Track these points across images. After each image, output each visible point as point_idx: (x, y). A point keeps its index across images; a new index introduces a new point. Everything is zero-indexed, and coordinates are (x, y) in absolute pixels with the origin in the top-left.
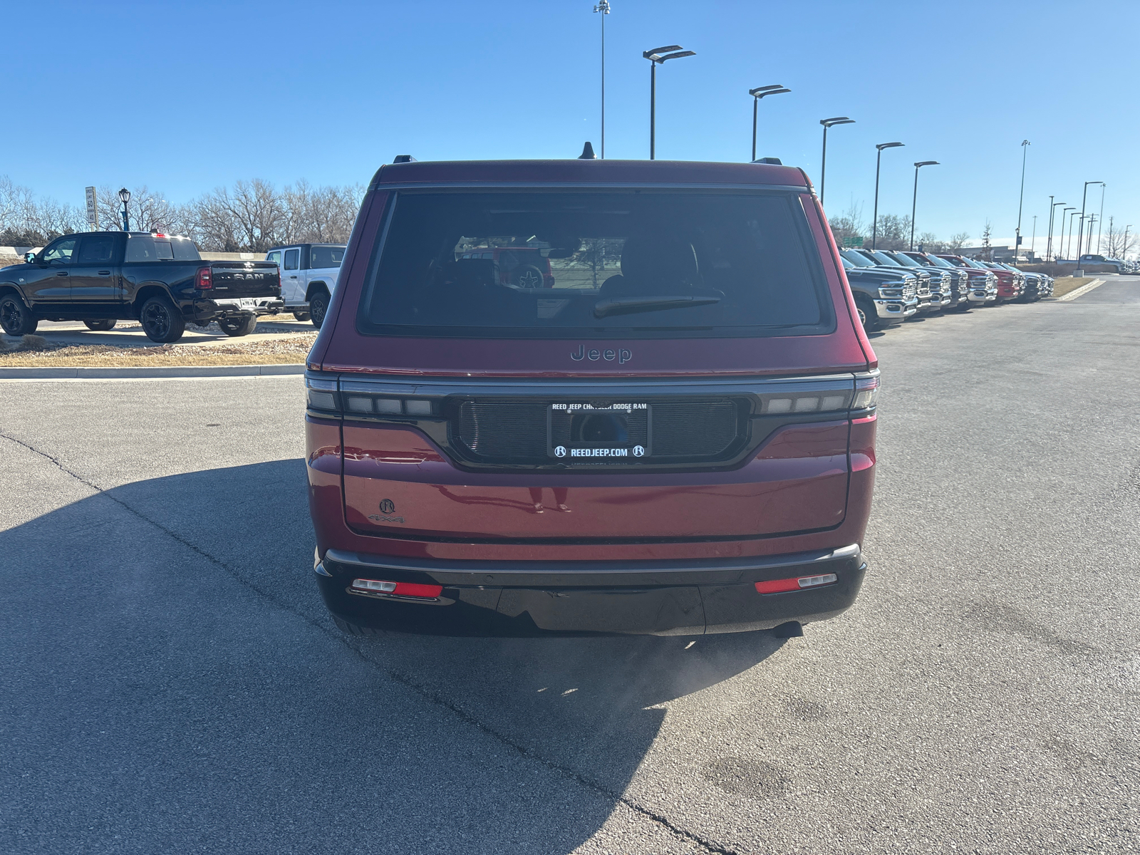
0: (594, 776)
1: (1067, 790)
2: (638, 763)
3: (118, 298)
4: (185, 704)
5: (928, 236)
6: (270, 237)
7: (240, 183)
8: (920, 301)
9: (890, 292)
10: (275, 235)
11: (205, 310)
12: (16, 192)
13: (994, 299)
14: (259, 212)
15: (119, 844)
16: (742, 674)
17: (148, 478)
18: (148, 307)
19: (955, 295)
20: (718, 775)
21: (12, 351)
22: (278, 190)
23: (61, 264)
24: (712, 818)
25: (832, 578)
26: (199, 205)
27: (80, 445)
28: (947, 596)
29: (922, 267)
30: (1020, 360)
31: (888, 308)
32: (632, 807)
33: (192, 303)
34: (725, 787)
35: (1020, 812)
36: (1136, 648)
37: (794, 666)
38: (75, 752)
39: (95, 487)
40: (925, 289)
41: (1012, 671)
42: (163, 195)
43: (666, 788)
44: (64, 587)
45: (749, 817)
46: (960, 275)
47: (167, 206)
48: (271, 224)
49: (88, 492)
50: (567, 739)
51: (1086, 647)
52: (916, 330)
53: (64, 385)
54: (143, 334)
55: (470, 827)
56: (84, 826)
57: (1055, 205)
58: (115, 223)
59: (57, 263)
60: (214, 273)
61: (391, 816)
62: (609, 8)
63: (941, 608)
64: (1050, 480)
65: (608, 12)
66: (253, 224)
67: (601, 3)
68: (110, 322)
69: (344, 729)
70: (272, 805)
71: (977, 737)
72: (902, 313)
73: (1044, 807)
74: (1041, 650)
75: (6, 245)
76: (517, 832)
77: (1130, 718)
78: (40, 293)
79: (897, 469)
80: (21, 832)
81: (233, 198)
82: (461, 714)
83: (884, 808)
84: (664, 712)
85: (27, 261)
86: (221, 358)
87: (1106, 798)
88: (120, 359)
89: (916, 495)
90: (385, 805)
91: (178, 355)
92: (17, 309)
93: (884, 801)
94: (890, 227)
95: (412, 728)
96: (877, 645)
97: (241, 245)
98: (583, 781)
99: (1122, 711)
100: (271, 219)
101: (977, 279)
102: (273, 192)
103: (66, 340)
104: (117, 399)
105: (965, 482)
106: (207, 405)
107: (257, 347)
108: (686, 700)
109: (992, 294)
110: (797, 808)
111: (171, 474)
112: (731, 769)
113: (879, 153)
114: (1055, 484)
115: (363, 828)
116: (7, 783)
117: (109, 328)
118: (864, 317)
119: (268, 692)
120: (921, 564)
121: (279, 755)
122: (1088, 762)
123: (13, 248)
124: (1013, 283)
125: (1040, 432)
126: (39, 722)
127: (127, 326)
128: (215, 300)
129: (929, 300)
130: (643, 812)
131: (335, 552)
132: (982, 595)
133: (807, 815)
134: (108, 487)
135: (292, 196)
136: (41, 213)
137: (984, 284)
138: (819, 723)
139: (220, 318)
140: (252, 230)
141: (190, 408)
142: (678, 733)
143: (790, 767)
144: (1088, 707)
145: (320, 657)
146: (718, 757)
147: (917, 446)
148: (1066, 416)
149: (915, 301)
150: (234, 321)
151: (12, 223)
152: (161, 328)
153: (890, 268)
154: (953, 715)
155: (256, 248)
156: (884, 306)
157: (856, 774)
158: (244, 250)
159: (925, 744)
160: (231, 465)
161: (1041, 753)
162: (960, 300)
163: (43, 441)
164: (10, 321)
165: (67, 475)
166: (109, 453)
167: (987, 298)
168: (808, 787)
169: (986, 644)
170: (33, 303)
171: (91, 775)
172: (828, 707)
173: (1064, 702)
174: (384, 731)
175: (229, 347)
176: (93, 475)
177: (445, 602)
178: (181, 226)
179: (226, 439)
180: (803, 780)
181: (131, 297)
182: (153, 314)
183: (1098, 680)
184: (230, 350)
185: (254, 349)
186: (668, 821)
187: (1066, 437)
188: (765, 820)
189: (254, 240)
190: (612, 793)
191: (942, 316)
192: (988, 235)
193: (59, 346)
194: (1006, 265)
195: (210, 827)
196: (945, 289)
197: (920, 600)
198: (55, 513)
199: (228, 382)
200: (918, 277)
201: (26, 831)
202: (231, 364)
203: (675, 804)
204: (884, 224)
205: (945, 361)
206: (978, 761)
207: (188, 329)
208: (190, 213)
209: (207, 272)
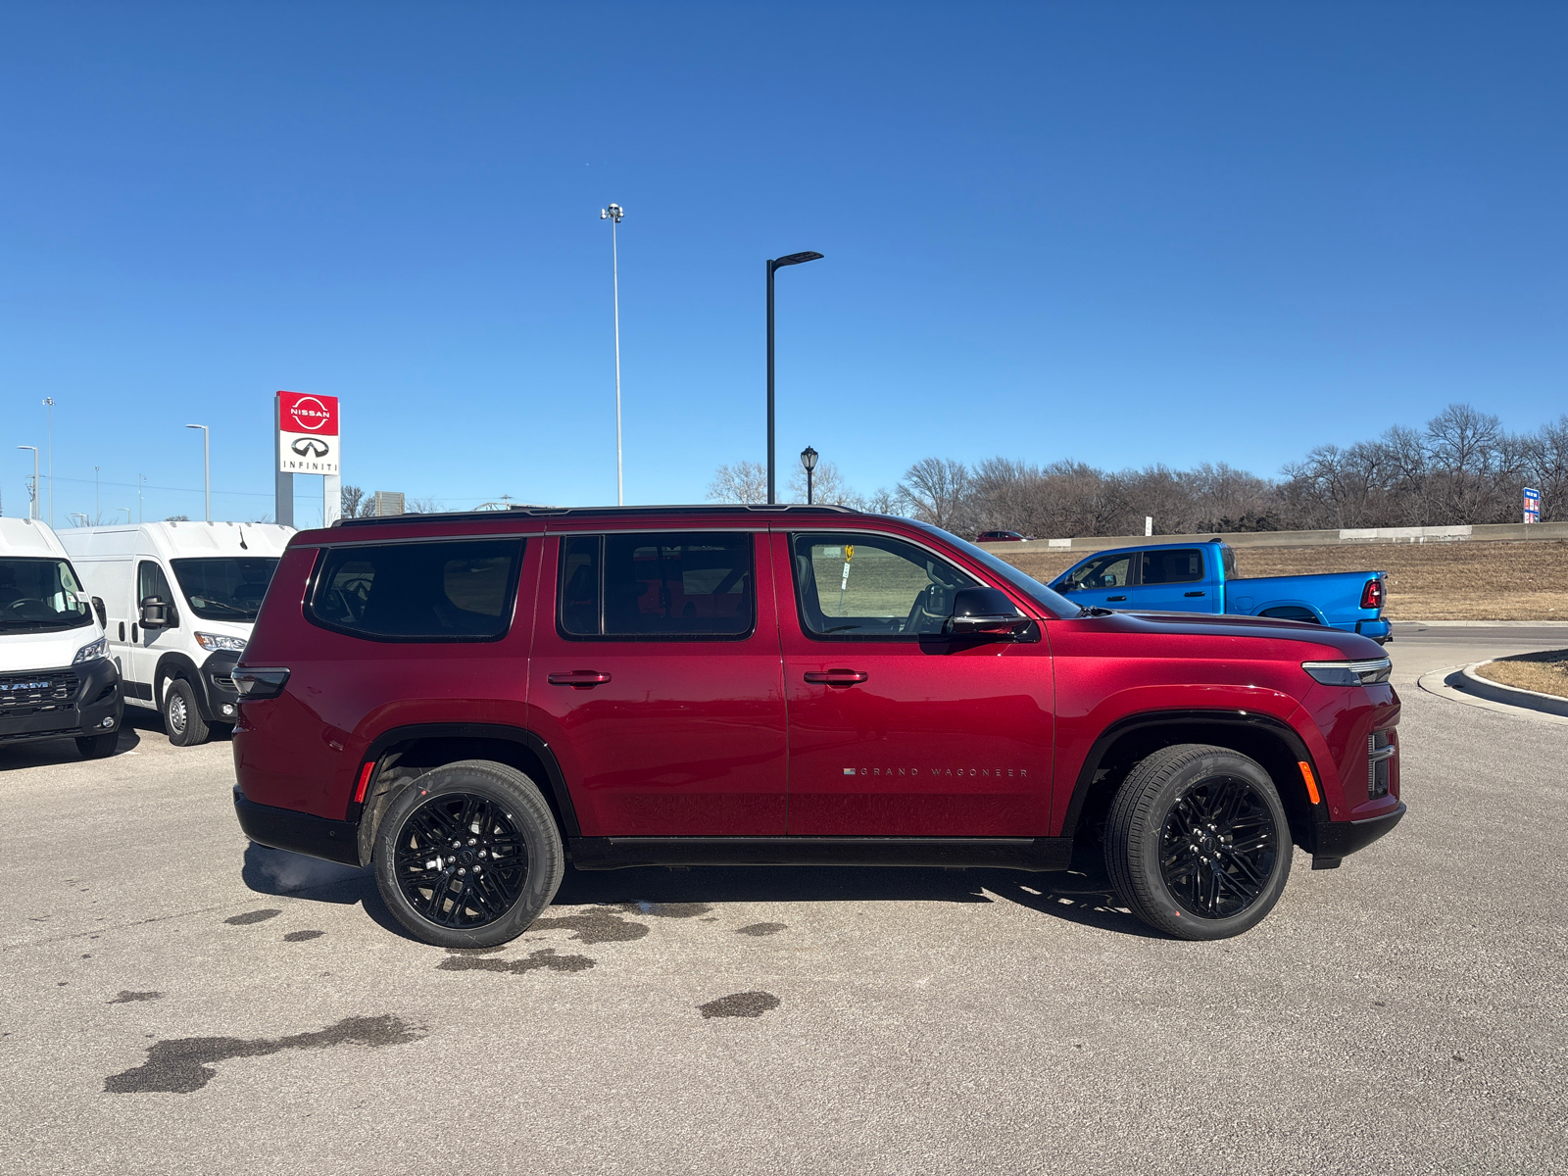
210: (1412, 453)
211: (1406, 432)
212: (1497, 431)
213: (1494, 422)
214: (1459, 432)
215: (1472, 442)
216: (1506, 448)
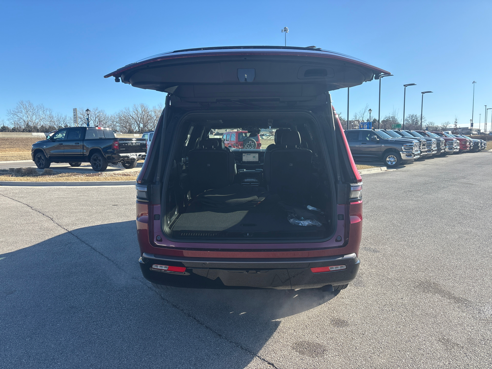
0: (247, 346)
1: (444, 358)
2: (266, 342)
3: (82, 153)
4: (91, 315)
5: (431, 123)
6: (147, 127)
7: (135, 105)
8: (421, 152)
9: (407, 148)
10: (149, 126)
11: (116, 158)
12: (46, 110)
13: (458, 151)
14: (142, 117)
15: (60, 366)
16: (315, 308)
17: (87, 226)
18: (93, 157)
19: (439, 149)
20: (298, 347)
21: (39, 175)
22: (150, 108)
23: (60, 140)
24: (293, 364)
25: (344, 267)
26: (118, 115)
27: (62, 213)
28: (409, 278)
29: (423, 137)
30: (464, 178)
31: (406, 155)
32: (261, 359)
33: (111, 156)
34: (300, 352)
35: (422, 366)
36: (488, 302)
37: (338, 305)
38: (47, 332)
39: (66, 230)
40: (424, 147)
41: (431, 310)
42: (104, 111)
43: (275, 352)
44: (50, 269)
45: (308, 364)
46: (441, 141)
47: (105, 115)
48: (147, 122)
49: (63, 232)
50: (238, 332)
51: (466, 300)
52: (420, 165)
53: (59, 189)
54: (91, 168)
55: (195, 364)
56: (47, 359)
57: (487, 109)
58: (85, 123)
59: (59, 140)
60: (120, 143)
61: (164, 359)
62: (288, 30)
63: (406, 283)
64: (467, 230)
65: (288, 32)
66: (140, 122)
67: (284, 28)
68: (79, 163)
69: (151, 326)
70: (119, 353)
71: (410, 336)
72: (413, 157)
73: (433, 365)
74: (446, 301)
75: (41, 132)
76: (213, 367)
77: (478, 330)
78: (52, 152)
79: (399, 225)
80: (23, 360)
81: (132, 111)
82: (198, 321)
83: (364, 363)
84: (280, 322)
85: (47, 139)
86: (121, 178)
87: (460, 362)
88: (82, 178)
89: (405, 236)
90: (163, 355)
91: (104, 176)
92: (43, 158)
93: (365, 360)
94: (414, 120)
95: (178, 326)
96: (375, 298)
97: (135, 131)
98: (243, 348)
99: (476, 327)
100: (147, 120)
101: (449, 142)
102: (148, 109)
103: (61, 170)
104: (79, 194)
105: (428, 231)
106: (114, 197)
107: (136, 173)
108: (290, 318)
109: (457, 149)
110: (328, 362)
111: (96, 225)
112: (304, 345)
113: (405, 88)
114: (468, 232)
115: (153, 363)
116: (20, 343)
117: (79, 165)
118: (396, 159)
119: (123, 311)
120: (401, 265)
121: (124, 335)
122: (456, 347)
123: (44, 133)
124: (466, 144)
125: (466, 209)
126: (34, 320)
127: (86, 165)
128: (120, 154)
129: (426, 151)
130: (265, 361)
131: (145, 254)
132: (425, 278)
133: (332, 364)
134: (71, 230)
135: (156, 110)
136: (56, 119)
137: (453, 144)
138: (344, 328)
139: (122, 161)
140: (139, 124)
141: (107, 198)
142: (284, 331)
143: (328, 345)
144: (461, 325)
145: (145, 297)
146: (299, 341)
147: (410, 215)
148: (480, 203)
149: (419, 152)
150: (128, 162)
151: (44, 123)
152: (99, 166)
153: (408, 138)
154: (402, 327)
155: (140, 132)
156: (404, 155)
157: (355, 349)
158: (136, 133)
159: (387, 338)
160: (120, 221)
161: (436, 343)
162: (441, 151)
163: (48, 211)
164: (40, 163)
165: (56, 225)
166: (73, 216)
167: (454, 150)
168: (334, 353)
169: (422, 298)
170: (49, 156)
171: (52, 341)
172: (349, 322)
173: (451, 323)
174: (166, 327)
175: (125, 173)
176: (66, 225)
177: (187, 274)
178: (111, 123)
179: (120, 211)
180: (333, 351)
181: (87, 153)
182: (95, 160)
183: (468, 314)
184: (125, 174)
185: (135, 174)
186: (274, 365)
187: (478, 212)
188: (314, 366)
189: (140, 128)
190: (254, 353)
191: (433, 158)
192: (456, 123)
193: (58, 173)
194: (464, 136)
195: (95, 361)
196: (434, 147)
197: (398, 280)
198: (49, 240)
199: (124, 187)
200: (420, 142)
201: (26, 360)
202: (125, 180)
203: (278, 358)
204: (411, 118)
205: (431, 178)
206: (408, 345)
207: (109, 166)
208: (115, 118)
209: (117, 143)
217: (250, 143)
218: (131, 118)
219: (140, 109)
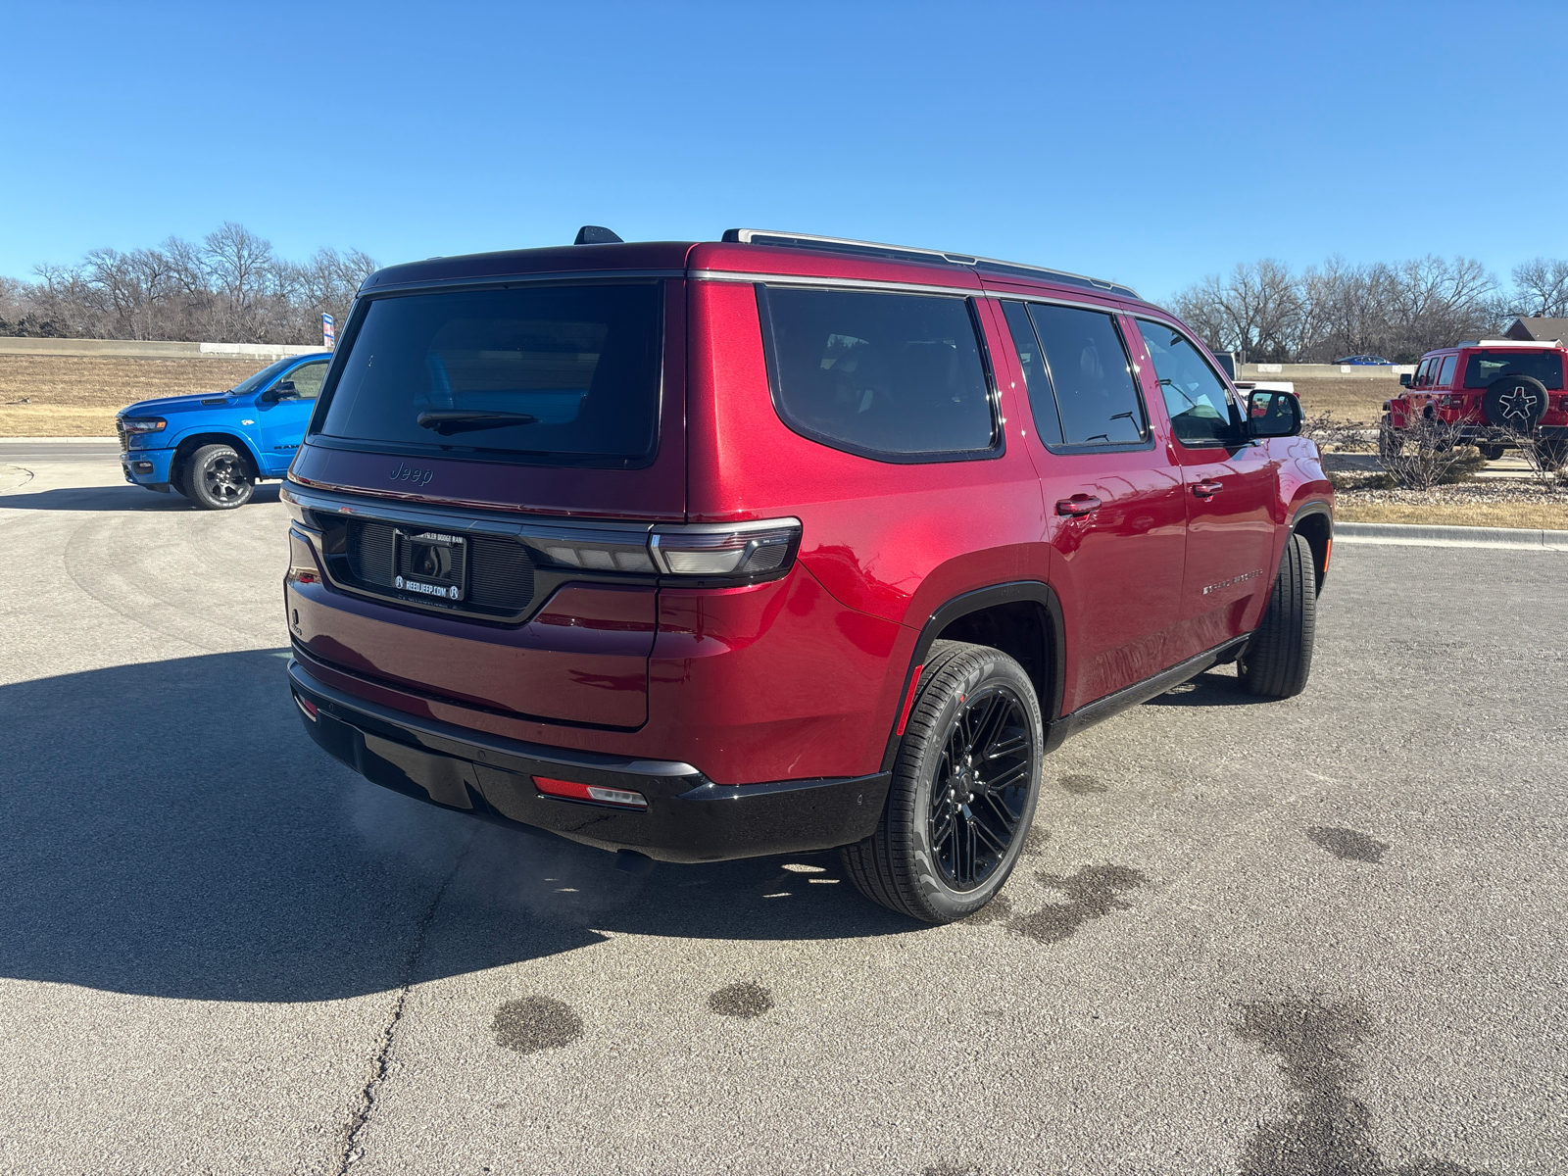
0: (430, 960)
2: (484, 968)
14: (1262, 305)
22: (1296, 273)
32: (400, 997)
43: (456, 997)
48: (1276, 321)
50: (476, 925)
66: (1250, 323)
76: (293, 971)
81: (1228, 287)
98: (413, 961)
100: (1278, 315)
102: (1288, 276)
110: (513, 1069)
133: (508, 1078)
135: (1316, 281)
142: (571, 962)
146: (553, 997)
180: (577, 1052)
188: (466, 1062)
190: (412, 980)
210: (190, 266)
211: (185, 243)
212: (271, 253)
213: (267, 246)
214: (236, 251)
215: (248, 263)
216: (280, 272)
217: (1519, 394)
218: (1223, 308)
219: (1258, 280)
